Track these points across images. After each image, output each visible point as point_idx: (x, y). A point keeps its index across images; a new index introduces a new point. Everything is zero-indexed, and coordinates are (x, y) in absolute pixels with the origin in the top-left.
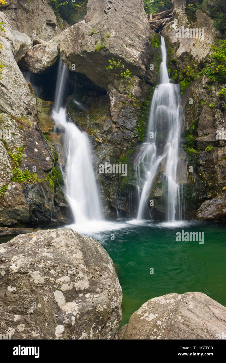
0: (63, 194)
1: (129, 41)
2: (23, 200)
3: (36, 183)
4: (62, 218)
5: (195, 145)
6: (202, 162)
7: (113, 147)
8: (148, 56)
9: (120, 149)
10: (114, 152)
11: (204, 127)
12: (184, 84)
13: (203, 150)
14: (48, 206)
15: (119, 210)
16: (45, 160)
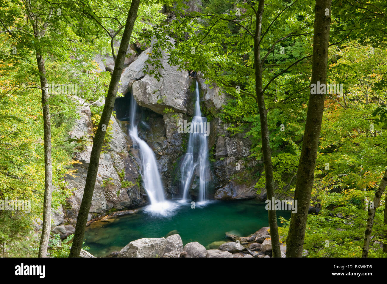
0: (144, 189)
1: (177, 95)
2: (128, 197)
3: (132, 187)
4: (144, 201)
5: (214, 157)
6: (218, 167)
7: (168, 157)
8: (188, 101)
9: (173, 157)
10: (169, 160)
11: (219, 147)
12: (209, 118)
13: (219, 159)
14: (138, 198)
15: (173, 194)
16: (135, 173)
